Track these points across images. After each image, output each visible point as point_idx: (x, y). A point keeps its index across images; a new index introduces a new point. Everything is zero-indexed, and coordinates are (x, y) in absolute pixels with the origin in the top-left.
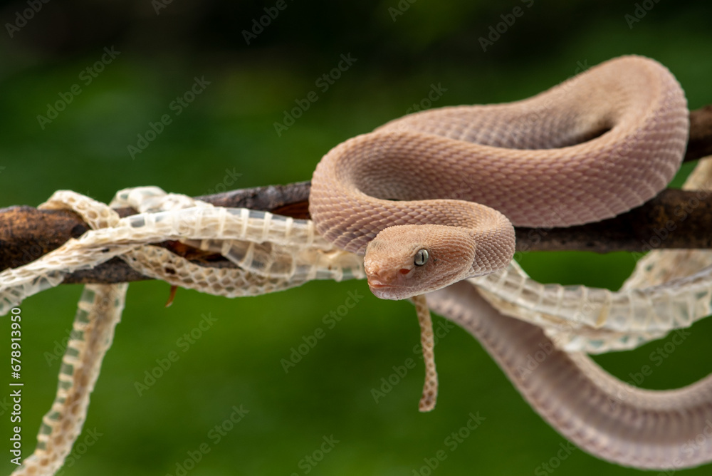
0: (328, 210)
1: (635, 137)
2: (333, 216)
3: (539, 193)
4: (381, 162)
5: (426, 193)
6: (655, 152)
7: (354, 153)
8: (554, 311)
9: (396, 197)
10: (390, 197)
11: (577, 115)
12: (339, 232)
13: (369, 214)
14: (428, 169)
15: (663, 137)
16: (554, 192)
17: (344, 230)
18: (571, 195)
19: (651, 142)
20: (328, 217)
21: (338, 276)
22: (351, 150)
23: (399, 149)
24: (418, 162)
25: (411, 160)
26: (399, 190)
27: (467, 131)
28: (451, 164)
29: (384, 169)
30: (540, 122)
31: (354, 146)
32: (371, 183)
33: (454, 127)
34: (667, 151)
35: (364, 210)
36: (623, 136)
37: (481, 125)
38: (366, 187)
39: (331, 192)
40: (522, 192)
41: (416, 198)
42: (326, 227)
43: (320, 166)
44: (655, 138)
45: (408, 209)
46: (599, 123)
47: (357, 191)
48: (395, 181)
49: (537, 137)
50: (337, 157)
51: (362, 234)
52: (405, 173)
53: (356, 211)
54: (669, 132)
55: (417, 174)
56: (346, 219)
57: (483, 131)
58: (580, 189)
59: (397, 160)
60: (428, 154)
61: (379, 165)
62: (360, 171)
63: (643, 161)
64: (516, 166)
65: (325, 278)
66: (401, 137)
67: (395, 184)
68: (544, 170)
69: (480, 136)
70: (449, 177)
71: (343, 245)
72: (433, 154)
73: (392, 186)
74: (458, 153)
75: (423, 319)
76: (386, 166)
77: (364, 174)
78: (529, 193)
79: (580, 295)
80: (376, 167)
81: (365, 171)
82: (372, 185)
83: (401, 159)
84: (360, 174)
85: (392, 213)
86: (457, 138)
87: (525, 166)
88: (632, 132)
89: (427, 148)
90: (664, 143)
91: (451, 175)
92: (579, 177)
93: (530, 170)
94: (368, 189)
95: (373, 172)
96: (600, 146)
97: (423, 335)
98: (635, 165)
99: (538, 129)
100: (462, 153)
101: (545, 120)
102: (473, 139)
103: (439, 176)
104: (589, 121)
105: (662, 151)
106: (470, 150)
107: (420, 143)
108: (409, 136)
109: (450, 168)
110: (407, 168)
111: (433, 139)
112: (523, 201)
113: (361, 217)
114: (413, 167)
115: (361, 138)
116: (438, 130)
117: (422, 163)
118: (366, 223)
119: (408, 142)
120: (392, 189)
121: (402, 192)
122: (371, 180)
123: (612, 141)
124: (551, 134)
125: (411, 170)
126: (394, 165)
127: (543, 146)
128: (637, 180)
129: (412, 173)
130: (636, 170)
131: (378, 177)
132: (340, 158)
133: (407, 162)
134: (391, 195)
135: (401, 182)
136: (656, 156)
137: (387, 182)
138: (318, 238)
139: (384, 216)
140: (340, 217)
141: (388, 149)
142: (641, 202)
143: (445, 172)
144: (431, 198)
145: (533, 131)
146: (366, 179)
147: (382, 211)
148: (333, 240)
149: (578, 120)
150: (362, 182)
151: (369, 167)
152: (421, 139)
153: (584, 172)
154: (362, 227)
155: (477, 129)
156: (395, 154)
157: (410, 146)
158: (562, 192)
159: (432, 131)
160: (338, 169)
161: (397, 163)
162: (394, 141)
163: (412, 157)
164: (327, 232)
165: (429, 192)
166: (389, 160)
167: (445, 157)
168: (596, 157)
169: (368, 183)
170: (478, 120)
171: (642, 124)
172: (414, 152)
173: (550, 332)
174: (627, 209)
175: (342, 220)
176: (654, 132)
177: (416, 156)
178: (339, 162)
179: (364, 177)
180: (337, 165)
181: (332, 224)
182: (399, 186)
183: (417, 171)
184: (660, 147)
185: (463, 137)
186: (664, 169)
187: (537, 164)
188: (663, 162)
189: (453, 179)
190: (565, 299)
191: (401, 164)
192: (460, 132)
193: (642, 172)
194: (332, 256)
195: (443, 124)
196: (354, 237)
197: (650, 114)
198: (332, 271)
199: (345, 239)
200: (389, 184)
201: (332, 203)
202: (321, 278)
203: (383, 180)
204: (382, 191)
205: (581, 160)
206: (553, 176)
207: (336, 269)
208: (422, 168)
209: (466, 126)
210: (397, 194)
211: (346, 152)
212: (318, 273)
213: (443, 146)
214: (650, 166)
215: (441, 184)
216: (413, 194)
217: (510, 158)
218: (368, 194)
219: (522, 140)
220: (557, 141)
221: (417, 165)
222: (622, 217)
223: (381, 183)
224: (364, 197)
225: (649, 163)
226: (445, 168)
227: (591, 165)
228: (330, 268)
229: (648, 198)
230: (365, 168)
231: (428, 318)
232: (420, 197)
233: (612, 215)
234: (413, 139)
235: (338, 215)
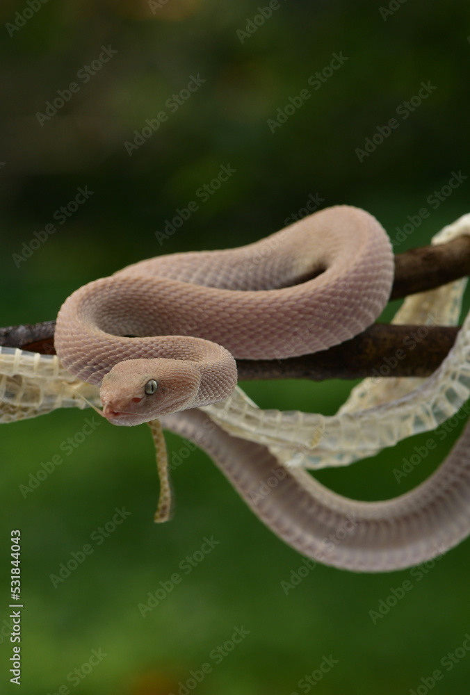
0: (70, 346)
1: (346, 279)
2: (75, 352)
3: (260, 330)
4: (119, 303)
5: (159, 330)
6: (363, 292)
7: (95, 295)
8: (273, 434)
9: (132, 333)
10: (126, 333)
11: (294, 259)
12: (80, 366)
13: (107, 350)
14: (161, 308)
15: (370, 279)
16: (274, 329)
17: (85, 364)
18: (288, 331)
19: (360, 283)
20: (71, 353)
21: (82, 404)
22: (92, 292)
23: (134, 291)
24: (152, 303)
25: (145, 301)
26: (135, 327)
27: (195, 275)
28: (181, 304)
29: (122, 308)
30: (261, 266)
31: (95, 289)
32: (109, 322)
33: (184, 271)
34: (375, 291)
35: (103, 346)
36: (335, 277)
37: (209, 270)
38: (105, 325)
39: (74, 330)
40: (245, 329)
41: (150, 335)
42: (69, 361)
43: (64, 306)
44: (363, 279)
45: (142, 345)
46: (314, 266)
47: (96, 329)
48: (131, 319)
49: (259, 279)
50: (79, 298)
51: (101, 368)
52: (140, 312)
53: (96, 347)
54: (375, 274)
55: (150, 313)
56: (87, 355)
57: (210, 274)
58: (296, 325)
59: (134, 301)
60: (160, 296)
61: (117, 306)
62: (99, 311)
63: (353, 300)
64: (239, 305)
65: (71, 406)
66: (136, 280)
67: (132, 322)
68: (264, 309)
69: (207, 280)
70: (180, 316)
71: (84, 378)
72: (165, 295)
73: (128, 324)
74: (187, 294)
75: (158, 441)
76: (123, 306)
77: (104, 313)
78: (251, 330)
79: (296, 420)
80: (114, 307)
81: (104, 311)
82: (111, 323)
83: (137, 300)
84: (99, 314)
85: (128, 348)
86: (187, 282)
87: (247, 306)
88: (343, 274)
89: (160, 290)
90: (371, 284)
91: (181, 314)
92: (296, 315)
93: (251, 309)
94: (107, 327)
95: (112, 312)
96: (314, 287)
97: (158, 455)
98: (346, 304)
99: (260, 272)
100: (191, 294)
101: (265, 264)
102: (201, 282)
103: (171, 315)
104: (304, 264)
105: (369, 291)
106: (198, 292)
107: (154, 285)
108: (144, 279)
109: (180, 308)
110: (142, 308)
111: (165, 282)
112: (245, 337)
113: (100, 352)
114: (148, 307)
115: (100, 281)
116: (170, 274)
117: (155, 304)
118: (105, 358)
119: (142, 284)
120: (129, 327)
121: (138, 329)
122: (110, 319)
123: (325, 282)
124: (272, 276)
125: (146, 309)
126: (130, 305)
127: (265, 288)
128: (347, 317)
129: (147, 313)
130: (346, 308)
131: (116, 315)
132: (82, 299)
133: (143, 302)
134: (128, 331)
135: (137, 320)
136: (364, 295)
137: (124, 320)
138: (63, 371)
139: (120, 352)
140: (82, 353)
141: (125, 291)
142: (351, 336)
143: (176, 311)
144: (163, 334)
145: (255, 274)
146: (105, 318)
147: (119, 346)
148: (76, 374)
149: (295, 263)
150: (102, 320)
151: (107, 307)
152: (155, 282)
153: (300, 311)
154: (101, 362)
155: (205, 273)
156: (131, 295)
157: (144, 288)
158: (280, 328)
159: (165, 275)
160: (79, 309)
161: (133, 304)
162: (131, 284)
163: (147, 298)
164: (70, 366)
165: (162, 329)
166: (126, 301)
167: (176, 298)
168: (311, 297)
169: (107, 322)
170: (205, 265)
171: (352, 268)
172: (147, 294)
173: (274, 450)
174: (339, 342)
175: (83, 355)
176: (363, 274)
177: (150, 297)
178: (81, 303)
179: (103, 316)
180: (79, 306)
181: (74, 359)
182: (134, 324)
183: (151, 311)
184: (367, 288)
185: (192, 280)
186: (371, 307)
187: (257, 304)
188: (371, 301)
189: (182, 317)
190: (283, 423)
191: (137, 304)
192: (190, 276)
193: (352, 309)
194: (75, 387)
195: (174, 268)
196: (94, 370)
197: (358, 259)
198: (76, 400)
199: (87, 372)
200: (126, 322)
201: (74, 340)
202: (66, 407)
203: (121, 319)
204: (119, 329)
205: (297, 300)
206: (272, 314)
207: (79, 398)
208: (155, 308)
209: (195, 270)
210: (134, 331)
211: (87, 294)
212: (63, 402)
213: (173, 288)
214: (359, 305)
215: (172, 322)
216: (148, 331)
217: (234, 298)
218: (106, 332)
219: (246, 283)
220: (277, 283)
221: (150, 305)
222: (334, 349)
223: (118, 321)
224: (103, 334)
225: (358, 302)
226: (176, 308)
227: (306, 304)
228: (74, 398)
229: (357, 332)
230: (104, 308)
231: (162, 440)
232: (154, 333)
233: (326, 348)
234: (147, 282)
235: (80, 350)
